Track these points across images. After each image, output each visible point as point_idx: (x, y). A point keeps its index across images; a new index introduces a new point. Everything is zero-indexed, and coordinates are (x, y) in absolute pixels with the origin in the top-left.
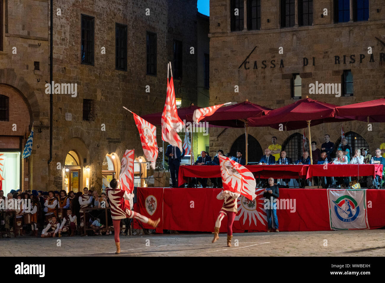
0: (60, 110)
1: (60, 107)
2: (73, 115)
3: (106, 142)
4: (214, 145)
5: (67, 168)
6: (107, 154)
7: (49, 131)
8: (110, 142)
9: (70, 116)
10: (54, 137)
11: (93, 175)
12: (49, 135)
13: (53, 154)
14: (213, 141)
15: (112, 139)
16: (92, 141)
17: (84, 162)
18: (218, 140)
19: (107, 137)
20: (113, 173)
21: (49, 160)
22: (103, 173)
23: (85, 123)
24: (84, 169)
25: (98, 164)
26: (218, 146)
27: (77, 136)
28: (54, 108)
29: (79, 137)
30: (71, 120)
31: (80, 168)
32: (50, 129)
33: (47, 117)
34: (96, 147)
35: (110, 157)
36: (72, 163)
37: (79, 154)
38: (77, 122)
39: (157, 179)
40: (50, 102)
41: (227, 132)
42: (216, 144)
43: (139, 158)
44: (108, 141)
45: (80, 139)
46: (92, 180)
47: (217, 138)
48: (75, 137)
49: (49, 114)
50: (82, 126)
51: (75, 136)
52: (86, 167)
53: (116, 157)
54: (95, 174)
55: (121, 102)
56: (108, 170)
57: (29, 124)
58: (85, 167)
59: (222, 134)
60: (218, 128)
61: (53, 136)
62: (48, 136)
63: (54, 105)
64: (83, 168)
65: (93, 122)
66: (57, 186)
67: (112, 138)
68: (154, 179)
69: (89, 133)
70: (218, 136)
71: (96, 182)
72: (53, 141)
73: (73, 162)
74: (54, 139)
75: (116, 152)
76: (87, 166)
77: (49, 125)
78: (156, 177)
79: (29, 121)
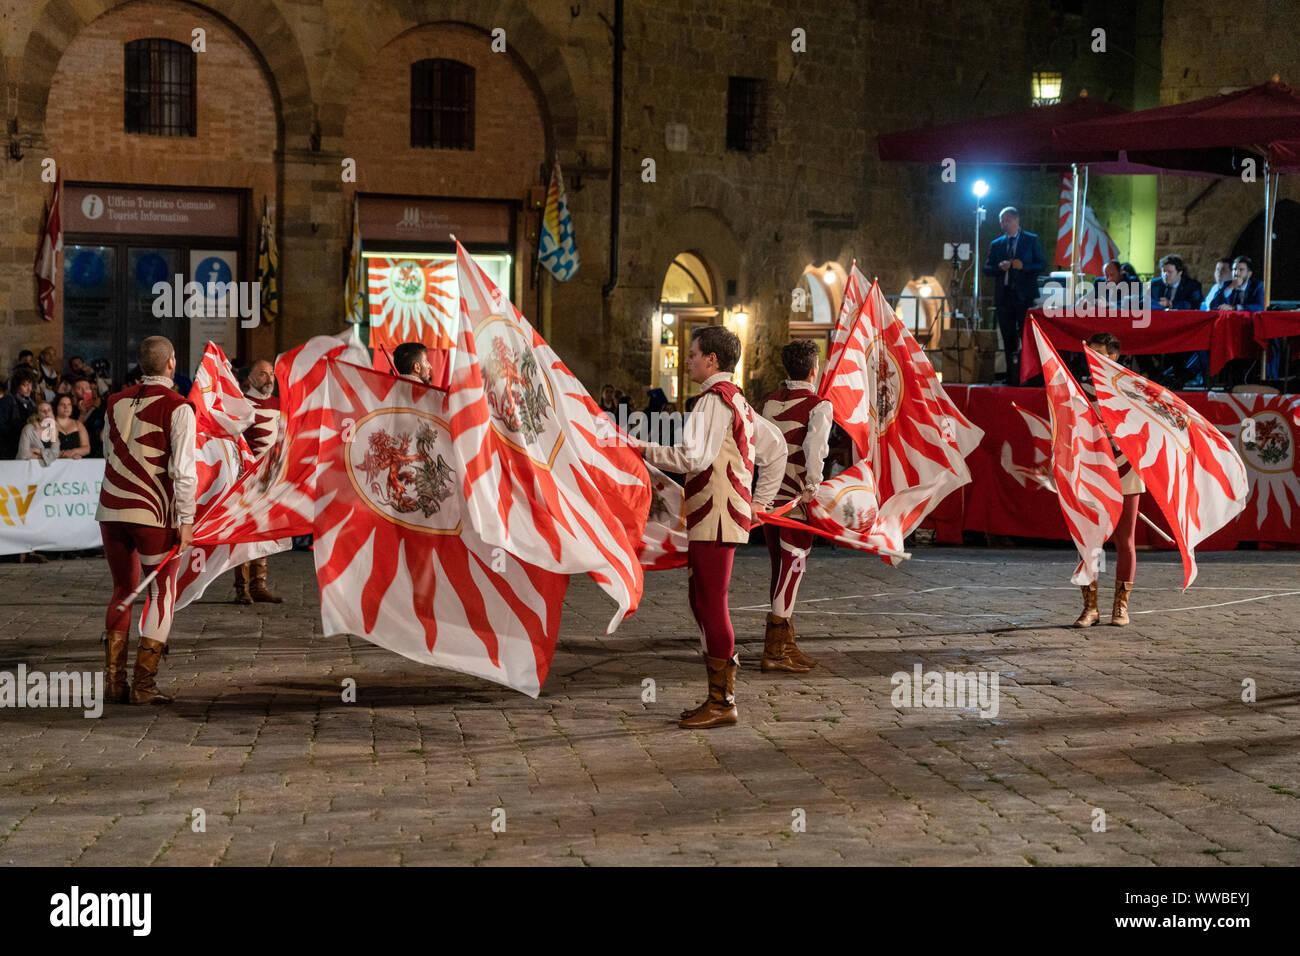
0: (646, 113)
1: (648, 104)
2: (691, 133)
3: (806, 226)
4: (1172, 240)
5: (668, 311)
6: (809, 269)
7: (607, 184)
8: (819, 226)
9: (682, 134)
10: (625, 204)
11: (758, 338)
12: (609, 199)
13: (622, 262)
14: (1167, 224)
15: (827, 216)
16: (755, 221)
17: (729, 293)
18: (1186, 222)
19: (811, 209)
20: (829, 331)
21: (606, 283)
22: (792, 333)
23: (734, 160)
24: (726, 315)
25: (777, 301)
26: (1187, 244)
27: (703, 204)
28: (626, 103)
29: (712, 206)
30: (684, 147)
31: (717, 313)
32: (610, 176)
33: (601, 139)
34: (769, 240)
35: (819, 278)
36: (690, 296)
37: (712, 264)
38: (704, 155)
39: (954, 354)
40: (612, 85)
41: (1219, 193)
42: (1178, 235)
43: (920, 281)
44: (812, 221)
45: (717, 213)
46: (753, 355)
47: (1185, 214)
48: (697, 207)
49: (610, 125)
50: (724, 168)
51: (699, 204)
52: (735, 310)
53: (839, 278)
54: (766, 334)
55: (862, 89)
56: (812, 320)
57: (542, 159)
58: (730, 309)
59: (1201, 201)
60: (1190, 178)
61: (623, 204)
62: (606, 203)
63: (627, 96)
64: (725, 312)
65: (762, 156)
66: (631, 372)
67: (826, 211)
68: (941, 353)
69: (745, 194)
70: (1188, 209)
71: (768, 362)
72: (623, 219)
73: (692, 292)
74: (624, 212)
75: (841, 259)
76: (739, 306)
77: (610, 165)
78: (948, 349)
79: (543, 151)
